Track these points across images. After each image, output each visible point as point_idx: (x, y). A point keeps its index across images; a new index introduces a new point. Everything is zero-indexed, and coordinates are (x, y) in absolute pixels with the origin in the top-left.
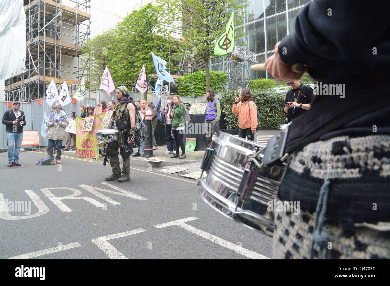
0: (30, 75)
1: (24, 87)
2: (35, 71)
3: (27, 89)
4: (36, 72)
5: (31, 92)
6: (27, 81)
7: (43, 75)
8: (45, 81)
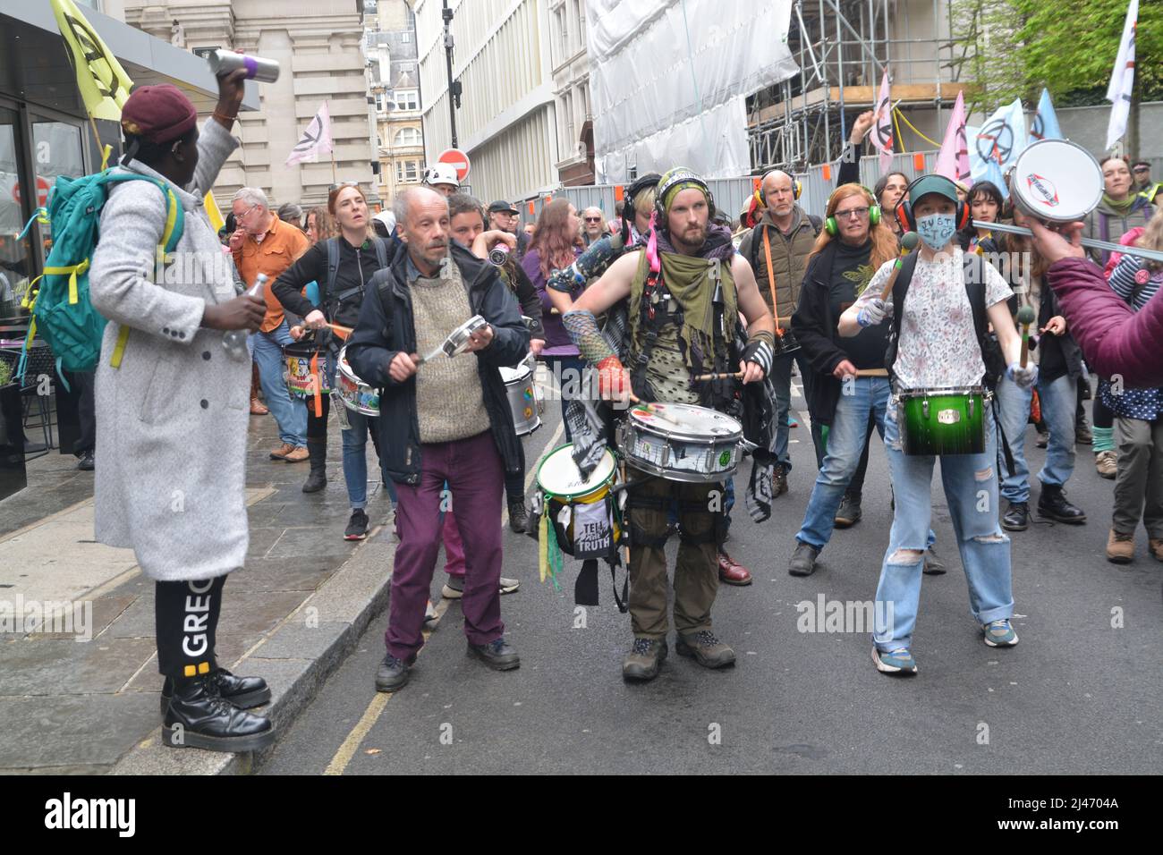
0: (804, 87)
1: (794, 120)
2: (816, 76)
3: (801, 127)
4: (820, 78)
5: (810, 139)
6: (799, 103)
7: (838, 85)
8: (845, 103)
